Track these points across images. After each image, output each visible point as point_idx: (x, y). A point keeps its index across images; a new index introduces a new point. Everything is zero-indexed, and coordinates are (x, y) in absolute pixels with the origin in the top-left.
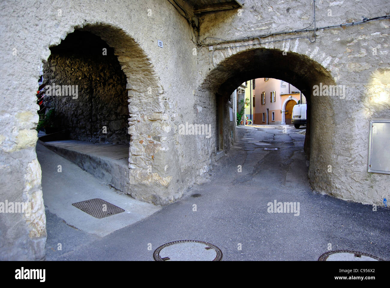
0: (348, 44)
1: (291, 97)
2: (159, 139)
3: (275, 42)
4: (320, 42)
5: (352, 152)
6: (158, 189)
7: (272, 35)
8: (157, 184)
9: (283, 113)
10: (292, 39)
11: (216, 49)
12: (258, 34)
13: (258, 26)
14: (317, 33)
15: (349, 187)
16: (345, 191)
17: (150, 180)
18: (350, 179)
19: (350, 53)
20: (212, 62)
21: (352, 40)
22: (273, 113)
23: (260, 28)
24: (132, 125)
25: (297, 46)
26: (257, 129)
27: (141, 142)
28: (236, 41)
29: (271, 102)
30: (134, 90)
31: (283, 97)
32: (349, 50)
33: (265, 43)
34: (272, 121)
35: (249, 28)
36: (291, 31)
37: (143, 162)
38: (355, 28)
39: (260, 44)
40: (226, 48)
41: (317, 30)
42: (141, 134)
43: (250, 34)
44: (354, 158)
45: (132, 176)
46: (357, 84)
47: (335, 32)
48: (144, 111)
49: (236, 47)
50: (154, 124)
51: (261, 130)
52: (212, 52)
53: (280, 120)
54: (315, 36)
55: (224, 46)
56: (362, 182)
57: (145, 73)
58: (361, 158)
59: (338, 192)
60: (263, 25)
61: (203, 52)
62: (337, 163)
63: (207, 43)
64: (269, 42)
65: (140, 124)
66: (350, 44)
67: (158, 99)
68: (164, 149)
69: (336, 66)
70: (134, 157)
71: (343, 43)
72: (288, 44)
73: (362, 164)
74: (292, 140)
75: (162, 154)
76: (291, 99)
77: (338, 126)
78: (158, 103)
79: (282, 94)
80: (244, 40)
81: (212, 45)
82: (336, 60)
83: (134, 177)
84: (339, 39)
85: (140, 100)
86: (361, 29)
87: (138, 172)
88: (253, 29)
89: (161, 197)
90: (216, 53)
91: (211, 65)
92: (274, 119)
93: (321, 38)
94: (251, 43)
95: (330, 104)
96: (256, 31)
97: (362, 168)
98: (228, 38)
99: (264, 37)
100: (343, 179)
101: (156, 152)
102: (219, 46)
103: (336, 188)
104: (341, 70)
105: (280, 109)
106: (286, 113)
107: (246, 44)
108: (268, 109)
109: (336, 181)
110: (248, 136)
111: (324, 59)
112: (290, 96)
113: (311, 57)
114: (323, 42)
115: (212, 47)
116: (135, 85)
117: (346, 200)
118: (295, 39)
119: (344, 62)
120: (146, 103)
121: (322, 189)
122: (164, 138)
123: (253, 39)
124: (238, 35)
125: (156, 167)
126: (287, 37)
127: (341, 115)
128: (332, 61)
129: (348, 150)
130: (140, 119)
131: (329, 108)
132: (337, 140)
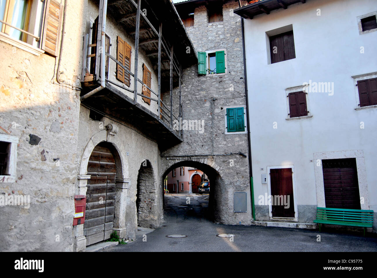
0: (226, 162)
1: (197, 172)
2: (154, 200)
3: (197, 159)
4: (215, 160)
5: (228, 204)
6: (152, 222)
7: (196, 156)
8: (152, 220)
9: (190, 184)
10: (204, 158)
11: (170, 159)
12: (190, 154)
13: (190, 151)
14: (214, 157)
15: (227, 219)
16: (226, 221)
17: (149, 218)
18: (228, 216)
19: (226, 166)
20: (168, 165)
21: (227, 161)
22: (183, 184)
23: (191, 152)
24: (141, 194)
25: (206, 161)
26: (174, 197)
27: (145, 202)
28: (180, 157)
29: (181, 175)
30: (143, 180)
31: (191, 172)
32: (226, 165)
33: (193, 159)
34: (182, 191)
35: (186, 151)
36: (204, 155)
37: (146, 210)
38: (228, 157)
39: (191, 159)
40: (175, 159)
41: (214, 155)
42: (145, 198)
43: (186, 154)
44: (229, 207)
45: (140, 216)
46: (229, 178)
47: (221, 157)
48: (147, 189)
49: (180, 159)
50: (151, 194)
51: (177, 198)
52: (168, 160)
53: (188, 190)
54: (213, 158)
55: (174, 158)
56: (232, 216)
57: (150, 174)
58: (231, 207)
59: (224, 222)
60: (192, 151)
61: (164, 160)
62: (223, 210)
63: (166, 156)
64: (195, 159)
65: (145, 194)
66: (227, 162)
67: (154, 184)
68: (155, 204)
69: (221, 170)
70: (141, 208)
71: (224, 162)
72: (202, 160)
73: (232, 209)
74: (200, 203)
75: (155, 207)
76: (196, 173)
77: (223, 194)
78: (154, 186)
79: (190, 169)
80: (183, 157)
81: (168, 157)
82: (221, 168)
83: (141, 217)
84: (222, 160)
85: (145, 184)
86: (230, 157)
87: (143, 215)
88: (187, 152)
89: (154, 225)
90: (170, 161)
91: (168, 166)
92: (183, 189)
93: (215, 159)
94: (187, 158)
95: (219, 185)
96: (189, 153)
97: (232, 211)
98: (176, 155)
99: (192, 156)
100: (225, 216)
101: (152, 206)
102: (171, 158)
103: (223, 220)
104: (223, 172)
105: (188, 181)
106: (193, 184)
107: (184, 158)
108: (178, 181)
109: (223, 217)
110: (170, 201)
111: (217, 167)
112: (195, 171)
113: (212, 166)
114: (216, 160)
115: (168, 158)
116: (144, 178)
117: (227, 224)
118: (205, 158)
119: (224, 169)
120: (148, 186)
121: (217, 221)
122: (156, 200)
123: (188, 157)
124: (181, 154)
125: (152, 212)
126: (202, 157)
127: (224, 190)
128: (220, 168)
129: (227, 204)
130: (145, 192)
131: (219, 187)
132: (222, 200)
